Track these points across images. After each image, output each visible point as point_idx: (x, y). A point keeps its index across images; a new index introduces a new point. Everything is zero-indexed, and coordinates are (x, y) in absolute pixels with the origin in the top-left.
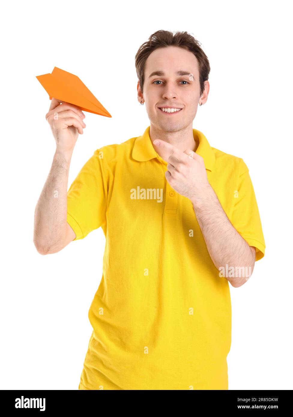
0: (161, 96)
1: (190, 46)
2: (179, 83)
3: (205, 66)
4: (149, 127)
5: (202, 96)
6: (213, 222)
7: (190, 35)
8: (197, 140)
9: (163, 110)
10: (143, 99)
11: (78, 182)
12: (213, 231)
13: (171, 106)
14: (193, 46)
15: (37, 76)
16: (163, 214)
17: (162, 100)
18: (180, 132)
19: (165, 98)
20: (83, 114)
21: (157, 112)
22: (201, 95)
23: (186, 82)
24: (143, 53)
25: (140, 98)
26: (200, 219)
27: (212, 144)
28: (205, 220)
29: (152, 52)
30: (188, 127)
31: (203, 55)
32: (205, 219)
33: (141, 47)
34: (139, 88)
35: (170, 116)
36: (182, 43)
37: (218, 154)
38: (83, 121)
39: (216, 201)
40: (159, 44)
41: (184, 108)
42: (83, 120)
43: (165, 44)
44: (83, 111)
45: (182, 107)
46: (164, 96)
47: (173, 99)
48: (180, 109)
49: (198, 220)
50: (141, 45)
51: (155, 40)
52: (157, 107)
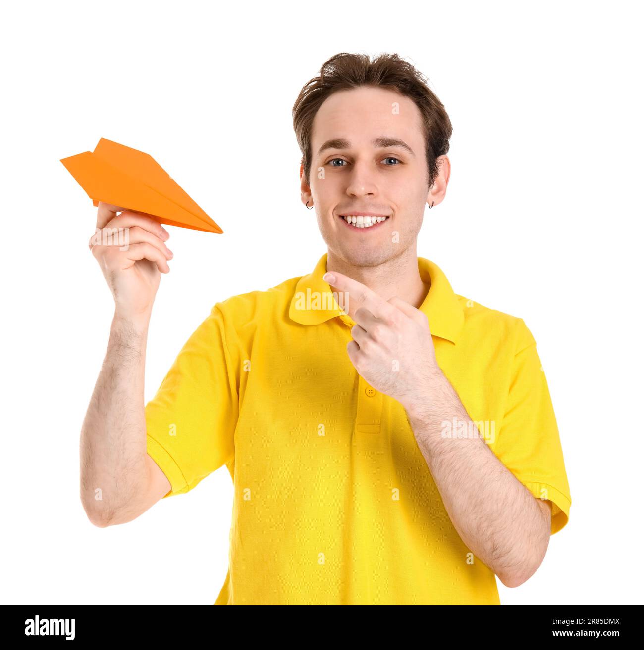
0: (344, 191)
1: (403, 85)
2: (382, 162)
3: (437, 124)
4: (326, 256)
5: (435, 187)
6: (452, 448)
7: (403, 62)
8: (427, 279)
9: (349, 219)
10: (310, 198)
11: (175, 375)
12: (452, 468)
13: (365, 211)
14: (409, 85)
15: (61, 159)
16: (352, 435)
17: (346, 200)
18: (388, 264)
19: (351, 196)
20: (164, 230)
21: (337, 224)
22: (430, 186)
23: (395, 160)
24: (308, 101)
25: (305, 194)
26: (424, 443)
27: (459, 289)
28: (434, 444)
29: (326, 98)
30: (405, 255)
31: (433, 102)
32: (434, 442)
33: (305, 90)
34: (303, 174)
35: (363, 235)
36: (386, 78)
37: (470, 311)
38: (165, 246)
39: (455, 402)
40: (339, 82)
41: (393, 216)
42: (165, 243)
43: (350, 82)
44: (163, 225)
45: (388, 212)
46: (349, 191)
47: (368, 197)
48: (384, 218)
49: (419, 447)
50: (304, 84)
51: (331, 73)
52: (337, 215)
